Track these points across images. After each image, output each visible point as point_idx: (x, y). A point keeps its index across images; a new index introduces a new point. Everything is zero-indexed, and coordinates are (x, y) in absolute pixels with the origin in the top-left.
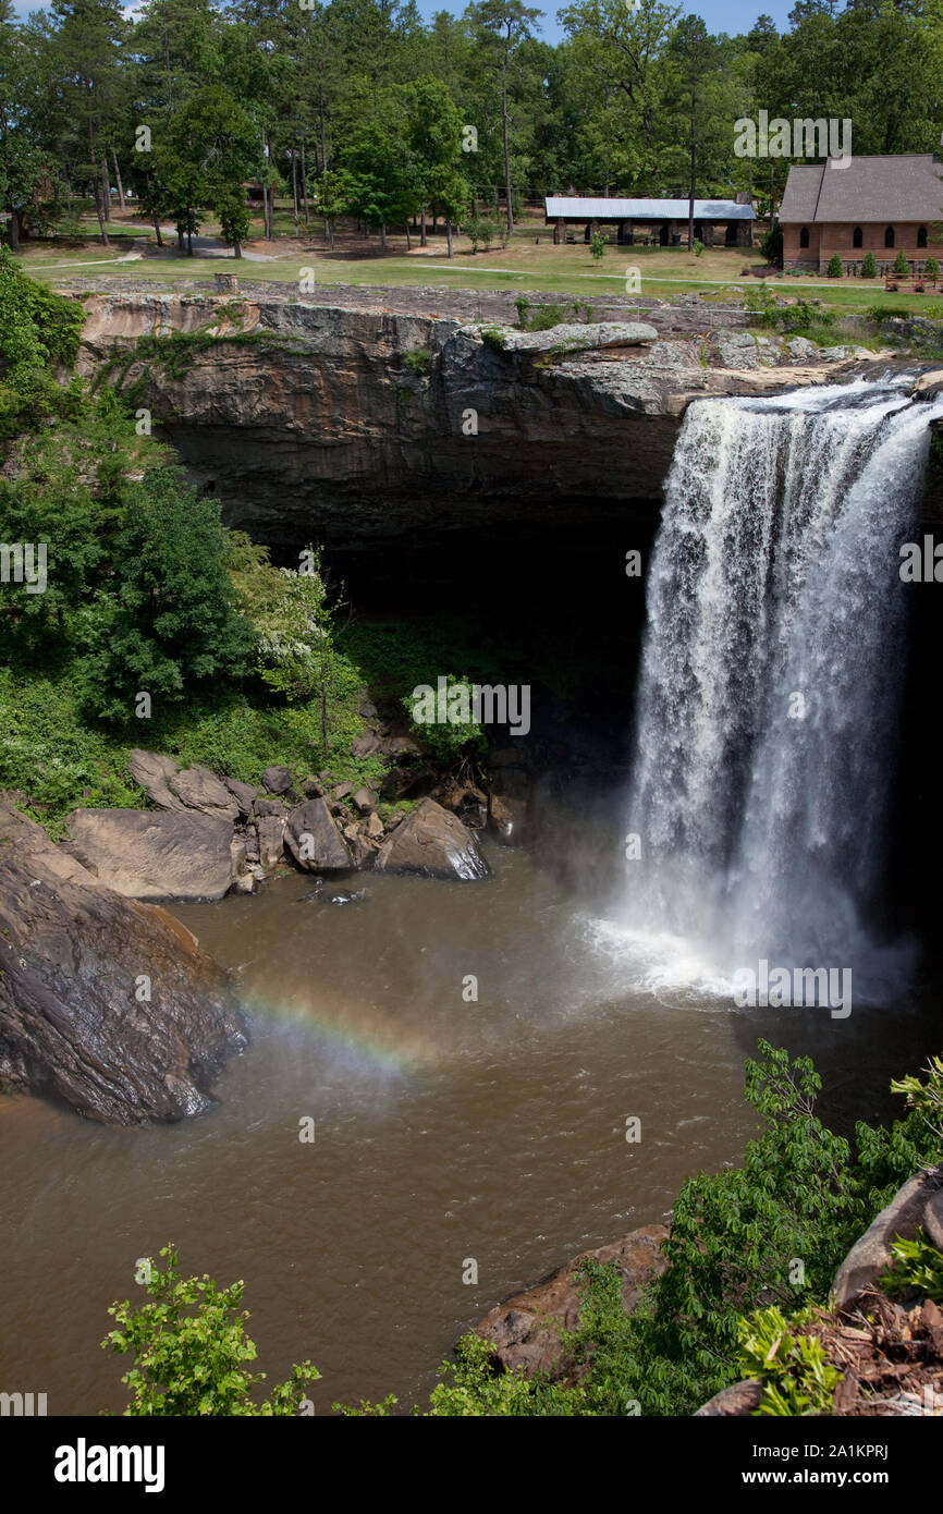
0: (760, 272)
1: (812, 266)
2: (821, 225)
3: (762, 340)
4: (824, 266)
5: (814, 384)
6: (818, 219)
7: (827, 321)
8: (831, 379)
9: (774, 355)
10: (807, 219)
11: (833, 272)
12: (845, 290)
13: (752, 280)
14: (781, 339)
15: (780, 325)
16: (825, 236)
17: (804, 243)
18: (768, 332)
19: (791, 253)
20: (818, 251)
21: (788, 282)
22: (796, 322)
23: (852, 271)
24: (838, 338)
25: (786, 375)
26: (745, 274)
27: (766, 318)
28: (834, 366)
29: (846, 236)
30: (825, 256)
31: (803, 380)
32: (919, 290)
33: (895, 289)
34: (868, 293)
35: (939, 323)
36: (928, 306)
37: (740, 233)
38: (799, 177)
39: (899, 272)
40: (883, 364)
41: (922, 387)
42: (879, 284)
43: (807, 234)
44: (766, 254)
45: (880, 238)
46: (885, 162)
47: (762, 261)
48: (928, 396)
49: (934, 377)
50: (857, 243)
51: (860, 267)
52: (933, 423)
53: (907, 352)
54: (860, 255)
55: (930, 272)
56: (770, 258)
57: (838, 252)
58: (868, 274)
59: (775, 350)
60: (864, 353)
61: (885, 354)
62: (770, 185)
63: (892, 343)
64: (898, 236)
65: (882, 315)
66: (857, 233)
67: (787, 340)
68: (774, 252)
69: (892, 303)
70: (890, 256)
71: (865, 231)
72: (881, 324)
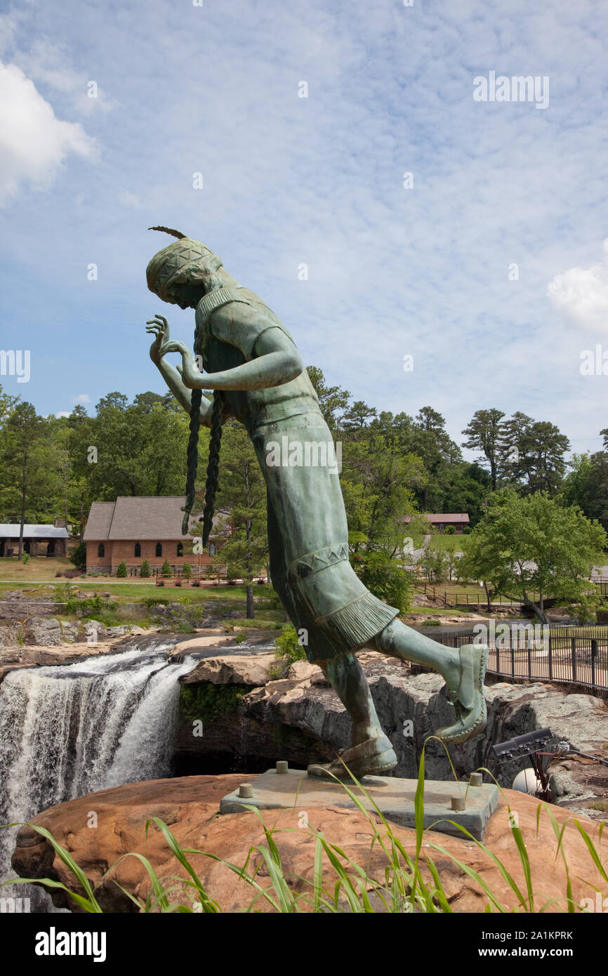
0: (70, 575)
1: (107, 570)
2: (113, 542)
3: (65, 624)
4: (115, 570)
5: (101, 654)
6: (111, 538)
7: (112, 608)
8: (115, 650)
9: (74, 634)
10: (103, 538)
11: (121, 574)
12: (128, 586)
13: (63, 580)
14: (79, 622)
15: (79, 612)
16: (116, 550)
17: (101, 554)
18: (70, 617)
19: (92, 559)
20: (111, 559)
21: (89, 581)
22: (92, 610)
23: (134, 573)
24: (120, 620)
25: (80, 648)
26: (58, 575)
27: (69, 607)
28: (116, 640)
29: (130, 549)
30: (115, 563)
31: (94, 652)
32: (178, 585)
33: (162, 585)
34: (145, 587)
35: (188, 607)
36: (182, 595)
37: (58, 547)
38: (99, 510)
39: (165, 573)
40: (150, 637)
41: (175, 653)
42: (151, 581)
43: (103, 547)
44: (73, 561)
45: (153, 550)
46: (155, 501)
47: (72, 566)
48: (177, 660)
49: (184, 645)
50: (138, 554)
51: (139, 570)
52: (181, 679)
53: (169, 628)
54: (139, 561)
55: (186, 573)
56: (76, 564)
57: (124, 560)
58: (144, 574)
59: (74, 630)
60: (137, 630)
61: (153, 630)
62: (79, 514)
63: (158, 622)
64: (164, 548)
65: (151, 603)
66: (138, 547)
67: (83, 623)
68: (80, 560)
69: (160, 594)
70: (158, 563)
71: (143, 546)
72: (150, 609)
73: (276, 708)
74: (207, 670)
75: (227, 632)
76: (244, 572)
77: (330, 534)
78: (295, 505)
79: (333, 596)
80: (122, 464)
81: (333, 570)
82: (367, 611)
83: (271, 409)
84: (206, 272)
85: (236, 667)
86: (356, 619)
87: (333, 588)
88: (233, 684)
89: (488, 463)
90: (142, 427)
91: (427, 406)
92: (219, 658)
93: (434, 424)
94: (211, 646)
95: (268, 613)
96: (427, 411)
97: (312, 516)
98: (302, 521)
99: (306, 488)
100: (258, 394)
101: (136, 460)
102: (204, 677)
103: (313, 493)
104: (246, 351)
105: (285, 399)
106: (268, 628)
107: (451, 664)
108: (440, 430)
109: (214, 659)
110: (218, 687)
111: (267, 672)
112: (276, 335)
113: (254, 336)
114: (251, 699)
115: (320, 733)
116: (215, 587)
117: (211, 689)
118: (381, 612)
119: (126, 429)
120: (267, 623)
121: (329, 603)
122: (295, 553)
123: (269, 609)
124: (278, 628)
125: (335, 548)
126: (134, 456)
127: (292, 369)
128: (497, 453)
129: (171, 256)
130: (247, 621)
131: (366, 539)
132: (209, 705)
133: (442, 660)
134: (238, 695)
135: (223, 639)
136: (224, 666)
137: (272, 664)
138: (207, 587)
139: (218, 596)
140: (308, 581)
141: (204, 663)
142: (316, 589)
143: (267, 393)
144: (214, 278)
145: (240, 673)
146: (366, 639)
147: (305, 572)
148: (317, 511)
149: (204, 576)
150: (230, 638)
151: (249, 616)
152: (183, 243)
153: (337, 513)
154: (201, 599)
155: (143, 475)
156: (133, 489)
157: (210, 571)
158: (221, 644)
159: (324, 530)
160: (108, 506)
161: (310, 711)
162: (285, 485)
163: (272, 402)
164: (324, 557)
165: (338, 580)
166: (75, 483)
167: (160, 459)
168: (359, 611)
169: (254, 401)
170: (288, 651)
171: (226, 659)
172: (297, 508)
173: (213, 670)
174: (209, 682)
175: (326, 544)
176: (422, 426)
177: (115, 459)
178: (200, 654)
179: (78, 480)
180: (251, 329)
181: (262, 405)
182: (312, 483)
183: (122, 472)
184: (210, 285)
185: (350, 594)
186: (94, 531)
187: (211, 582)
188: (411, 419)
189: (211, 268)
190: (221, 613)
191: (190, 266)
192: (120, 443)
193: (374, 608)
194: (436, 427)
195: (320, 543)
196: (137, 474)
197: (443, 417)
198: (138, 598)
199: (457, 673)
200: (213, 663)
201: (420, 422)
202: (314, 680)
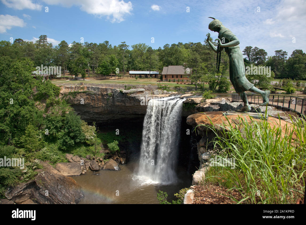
0: (159, 81)
1: (167, 80)
2: (168, 75)
3: (160, 91)
4: (168, 80)
5: (167, 97)
7: (169, 88)
8: (169, 96)
10: (166, 74)
11: (169, 81)
12: (171, 84)
13: (158, 82)
15: (162, 89)
16: (168, 76)
17: (166, 77)
19: (164, 79)
21: (163, 83)
22: (164, 88)
23: (172, 81)
24: (170, 90)
25: (163, 95)
27: (160, 88)
28: (170, 94)
29: (171, 76)
30: (168, 79)
31: (165, 96)
32: (181, 84)
33: (178, 84)
34: (174, 84)
35: (184, 88)
36: (182, 86)
37: (157, 76)
38: (165, 68)
39: (178, 81)
40: (176, 94)
41: (182, 97)
42: (176, 83)
43: (166, 76)
45: (176, 77)
46: (176, 66)
49: (183, 96)
52: (183, 102)
53: (180, 92)
54: (173, 79)
55: (183, 81)
57: (170, 78)
58: (174, 81)
59: (162, 92)
60: (174, 92)
61: (176, 92)
62: (161, 69)
63: (177, 91)
64: (178, 76)
65: (176, 87)
66: (173, 76)
68: (161, 78)
69: (177, 85)
70: (177, 79)
72: (176, 88)
73: (203, 108)
75: (192, 93)
76: (195, 81)
77: (243, 72)
78: (237, 66)
79: (243, 82)
80: (169, 59)
81: (243, 78)
82: (249, 85)
83: (232, 50)
84: (220, 25)
85: (194, 100)
86: (247, 86)
87: (243, 81)
88: (193, 103)
89: (248, 58)
90: (173, 51)
92: (191, 98)
94: (189, 96)
97: (240, 68)
98: (238, 69)
99: (239, 64)
100: (230, 47)
102: (188, 102)
103: (240, 64)
104: (229, 40)
105: (235, 48)
106: (200, 92)
107: (263, 94)
109: (190, 98)
110: (190, 104)
111: (201, 101)
112: (235, 37)
113: (231, 37)
114: (198, 106)
116: (189, 84)
117: (189, 104)
118: (251, 85)
119: (170, 52)
121: (242, 83)
122: (236, 75)
123: (200, 89)
125: (243, 74)
126: (172, 57)
127: (238, 43)
128: (250, 56)
129: (214, 23)
130: (196, 91)
131: (221, 75)
132: (189, 107)
133: (262, 93)
134: (195, 105)
135: (191, 94)
136: (192, 100)
137: (202, 99)
138: (187, 84)
139: (189, 86)
140: (238, 79)
141: (187, 99)
142: (240, 81)
143: (232, 47)
144: (221, 26)
146: (249, 89)
147: (238, 78)
148: (241, 68)
150: (193, 94)
152: (215, 20)
153: (244, 68)
154: (186, 87)
156: (172, 64)
157: (187, 81)
158: (191, 95)
159: (242, 71)
160: (167, 68)
161: (210, 109)
162: (235, 63)
163: (233, 49)
164: (242, 75)
165: (244, 79)
167: (177, 58)
168: (247, 85)
169: (230, 49)
170: (205, 97)
171: (192, 98)
172: (237, 67)
173: (190, 100)
174: (189, 103)
175: (242, 73)
178: (187, 97)
179: (160, 62)
180: (231, 36)
181: (231, 49)
182: (240, 63)
184: (221, 28)
185: (246, 82)
186: (164, 73)
187: (188, 83)
189: (221, 25)
190: (190, 89)
191: (217, 24)
192: (169, 55)
193: (250, 84)
195: (241, 73)
196: (172, 61)
198: (174, 86)
199: (264, 95)
200: (189, 99)
202: (211, 103)
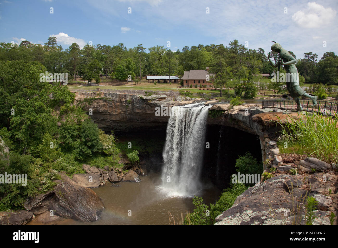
1: (188, 86)
2: (189, 80)
3: (182, 97)
4: (190, 86)
5: (190, 104)
6: (189, 79)
7: (192, 94)
8: (193, 103)
9: (184, 99)
10: (187, 79)
11: (191, 87)
12: (193, 89)
13: (179, 88)
14: (185, 97)
15: (185, 95)
16: (190, 82)
17: (187, 83)
18: (183, 96)
19: (185, 84)
20: (189, 83)
21: (184, 88)
22: (187, 94)
23: (194, 87)
24: (193, 97)
25: (186, 102)
26: (178, 87)
27: (183, 94)
28: (193, 101)
29: (193, 82)
30: (190, 85)
31: (189, 103)
32: (204, 89)
33: (200, 89)
34: (196, 90)
35: (208, 94)
36: (206, 92)
37: (176, 81)
38: (186, 73)
39: (201, 87)
40: (200, 100)
41: (206, 104)
42: (198, 89)
43: (187, 81)
44: (181, 84)
45: (198, 82)
46: (198, 71)
47: (180, 85)
48: (208, 105)
49: (208, 102)
50: (194, 83)
51: (195, 86)
52: (209, 109)
53: (204, 98)
54: (195, 84)
55: (205, 87)
56: (182, 85)
57: (192, 84)
58: (196, 87)
59: (184, 98)
60: (197, 99)
61: (200, 99)
62: (181, 74)
63: (201, 97)
64: (200, 81)
65: (200, 93)
66: (195, 81)
67: (186, 97)
68: (182, 84)
69: (200, 91)
70: (199, 85)
71: (196, 81)
72: (199, 95)
73: (231, 115)
74: (214, 107)
75: (217, 100)
76: (220, 87)
80: (190, 63)
81: (298, 87)
82: (302, 92)
83: (290, 67)
85: (221, 107)
88: (220, 110)
89: (275, 61)
90: (195, 55)
91: (260, 48)
93: (262, 52)
94: (214, 102)
95: (225, 96)
96: (260, 49)
101: (193, 62)
102: (214, 108)
106: (225, 99)
107: (313, 98)
108: (263, 54)
109: (216, 105)
110: (217, 111)
111: (228, 108)
113: (290, 58)
114: (225, 113)
115: (241, 120)
116: (212, 90)
117: (215, 111)
119: (191, 55)
120: (225, 98)
121: (297, 91)
122: (293, 84)
123: (225, 95)
124: (227, 99)
126: (193, 61)
128: (277, 59)
130: (221, 97)
131: (248, 80)
132: (215, 115)
133: (311, 98)
134: (222, 112)
135: (216, 101)
136: (218, 106)
137: (229, 106)
138: (210, 90)
139: (213, 92)
141: (214, 106)
145: (222, 108)
146: (302, 95)
149: (209, 88)
150: (218, 101)
151: (221, 96)
154: (210, 93)
155: (195, 65)
156: (193, 68)
157: (210, 86)
158: (216, 102)
160: (187, 72)
161: (239, 116)
166: (180, 67)
167: (199, 61)
170: (233, 104)
173: (216, 107)
174: (215, 110)
176: (259, 52)
177: (189, 62)
178: (213, 104)
179: (180, 66)
183: (191, 64)
184: (281, 50)
185: (300, 90)
186: (185, 78)
187: (211, 89)
188: (256, 51)
190: (214, 96)
192: (190, 58)
194: (262, 53)
196: (194, 65)
197: (264, 50)
198: (197, 92)
200: (216, 106)
201: (258, 52)
202: (239, 109)
